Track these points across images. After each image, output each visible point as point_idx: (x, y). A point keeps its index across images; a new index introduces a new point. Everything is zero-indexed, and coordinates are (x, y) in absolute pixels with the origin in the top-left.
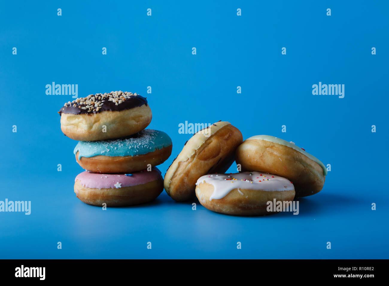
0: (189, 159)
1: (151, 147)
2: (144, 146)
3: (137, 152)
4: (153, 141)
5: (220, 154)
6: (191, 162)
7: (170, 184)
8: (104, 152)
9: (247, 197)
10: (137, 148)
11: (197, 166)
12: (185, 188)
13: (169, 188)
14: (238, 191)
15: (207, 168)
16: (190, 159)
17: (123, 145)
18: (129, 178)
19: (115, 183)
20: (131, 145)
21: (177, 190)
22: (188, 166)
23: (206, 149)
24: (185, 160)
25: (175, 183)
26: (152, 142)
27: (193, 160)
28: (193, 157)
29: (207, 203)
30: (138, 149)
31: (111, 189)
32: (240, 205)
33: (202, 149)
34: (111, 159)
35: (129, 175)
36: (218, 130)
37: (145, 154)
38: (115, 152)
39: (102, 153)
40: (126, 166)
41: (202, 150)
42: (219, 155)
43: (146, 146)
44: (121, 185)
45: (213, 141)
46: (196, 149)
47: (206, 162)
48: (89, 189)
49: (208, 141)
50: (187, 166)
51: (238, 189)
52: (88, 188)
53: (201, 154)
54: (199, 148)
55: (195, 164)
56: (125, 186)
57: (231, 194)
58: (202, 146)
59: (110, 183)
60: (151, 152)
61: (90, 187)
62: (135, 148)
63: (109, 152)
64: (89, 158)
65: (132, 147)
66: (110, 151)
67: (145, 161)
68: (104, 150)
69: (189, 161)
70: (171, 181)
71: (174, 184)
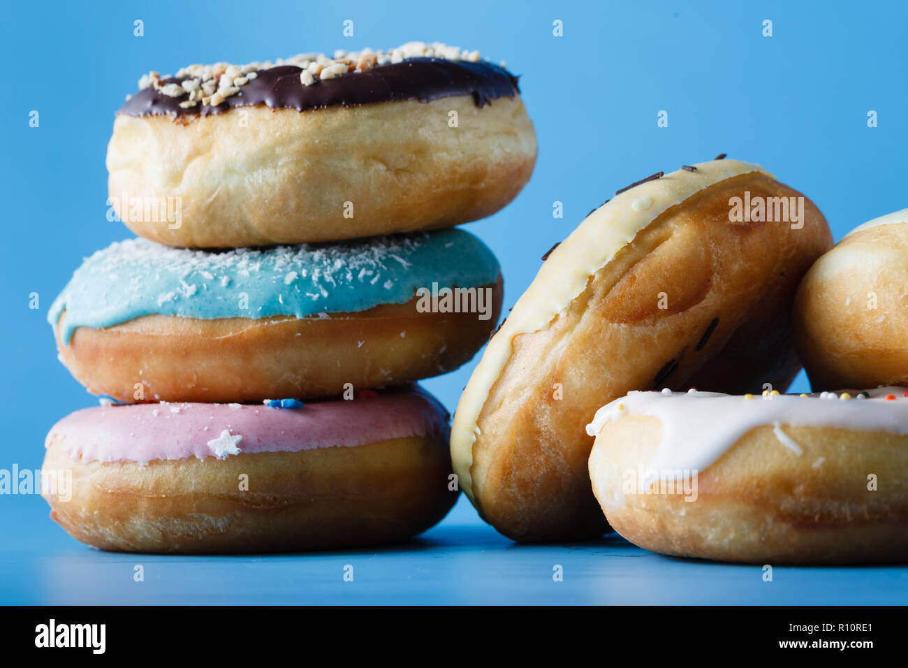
0: (557, 317)
1: (392, 280)
2: (355, 273)
3: (321, 297)
4: (403, 257)
5: (708, 296)
6: (569, 329)
7: (475, 446)
8: (168, 297)
9: (818, 463)
10: (321, 280)
11: (595, 346)
12: (542, 459)
13: (472, 469)
14: (774, 435)
15: (646, 361)
16: (563, 315)
17: (261, 269)
18: (282, 414)
19: (212, 433)
20: (294, 268)
21: (506, 471)
22: (553, 352)
23: (641, 270)
24: (541, 323)
25: (495, 436)
26: (401, 260)
27: (578, 321)
28: (579, 306)
29: (629, 506)
30: (327, 286)
31: (194, 466)
32: (787, 504)
33: (620, 268)
34: (199, 330)
35: (282, 402)
36: (704, 187)
37: (357, 309)
38: (219, 298)
39: (160, 302)
40: (270, 365)
41: (622, 275)
42: (703, 298)
43: (365, 276)
44: (238, 445)
45: (676, 234)
46: (593, 271)
47: (639, 330)
48: (95, 465)
49: (653, 236)
50: (548, 349)
51: (772, 427)
52: (95, 461)
53: (616, 292)
54: (606, 263)
55: (588, 341)
56: (257, 450)
57: (741, 453)
58: (619, 257)
59: (190, 437)
60: (393, 302)
61: (101, 459)
62: (315, 278)
63: (192, 297)
64: (106, 328)
65: (300, 276)
66: (197, 293)
67: (360, 345)
68: (170, 291)
69: (560, 325)
70: (478, 431)
71: (494, 444)
